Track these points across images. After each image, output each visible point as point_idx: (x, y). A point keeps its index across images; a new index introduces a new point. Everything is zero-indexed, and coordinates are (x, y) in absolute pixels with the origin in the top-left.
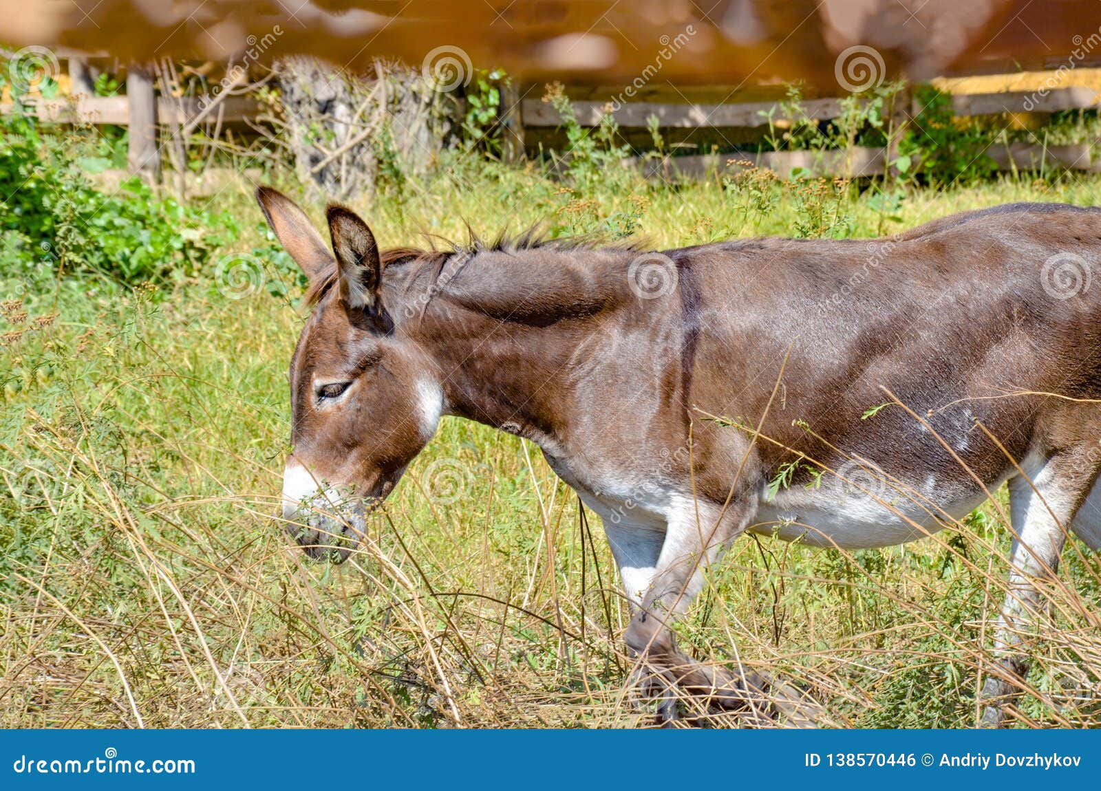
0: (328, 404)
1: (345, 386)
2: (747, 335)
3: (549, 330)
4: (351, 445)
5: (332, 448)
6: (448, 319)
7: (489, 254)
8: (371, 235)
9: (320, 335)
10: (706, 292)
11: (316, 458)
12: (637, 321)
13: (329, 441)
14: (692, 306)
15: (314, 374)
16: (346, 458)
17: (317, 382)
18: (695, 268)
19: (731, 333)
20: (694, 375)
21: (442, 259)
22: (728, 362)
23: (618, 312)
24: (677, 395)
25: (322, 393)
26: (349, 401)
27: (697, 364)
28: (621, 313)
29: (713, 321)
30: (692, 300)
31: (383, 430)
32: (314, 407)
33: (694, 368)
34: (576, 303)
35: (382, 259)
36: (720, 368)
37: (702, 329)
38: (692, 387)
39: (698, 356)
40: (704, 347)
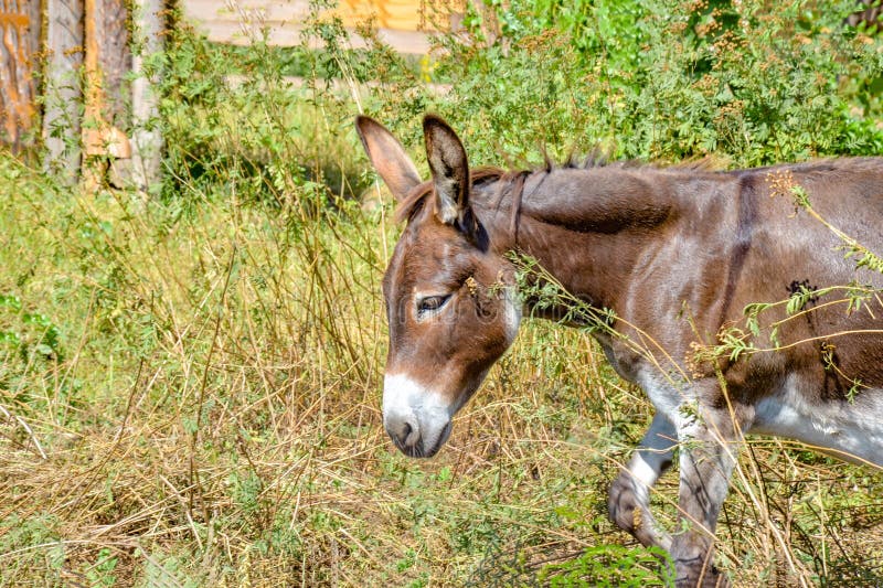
0: (428, 315)
1: (443, 299)
2: (796, 256)
3: (620, 237)
4: (449, 353)
5: (432, 356)
6: (529, 233)
7: (562, 172)
8: (463, 151)
9: (417, 252)
10: (763, 211)
11: (417, 365)
12: (695, 230)
13: (429, 349)
14: (747, 222)
15: (415, 289)
16: (444, 364)
17: (418, 295)
18: (757, 187)
19: (780, 251)
20: (738, 288)
21: (522, 177)
22: (772, 279)
23: (680, 221)
24: (718, 304)
25: (423, 306)
26: (447, 312)
27: (743, 278)
28: (682, 222)
29: (764, 237)
30: (749, 217)
31: (476, 337)
32: (415, 318)
33: (739, 282)
34: (647, 207)
35: (471, 177)
36: (763, 284)
37: (753, 246)
38: (735, 298)
39: (745, 271)
40: (752, 261)
